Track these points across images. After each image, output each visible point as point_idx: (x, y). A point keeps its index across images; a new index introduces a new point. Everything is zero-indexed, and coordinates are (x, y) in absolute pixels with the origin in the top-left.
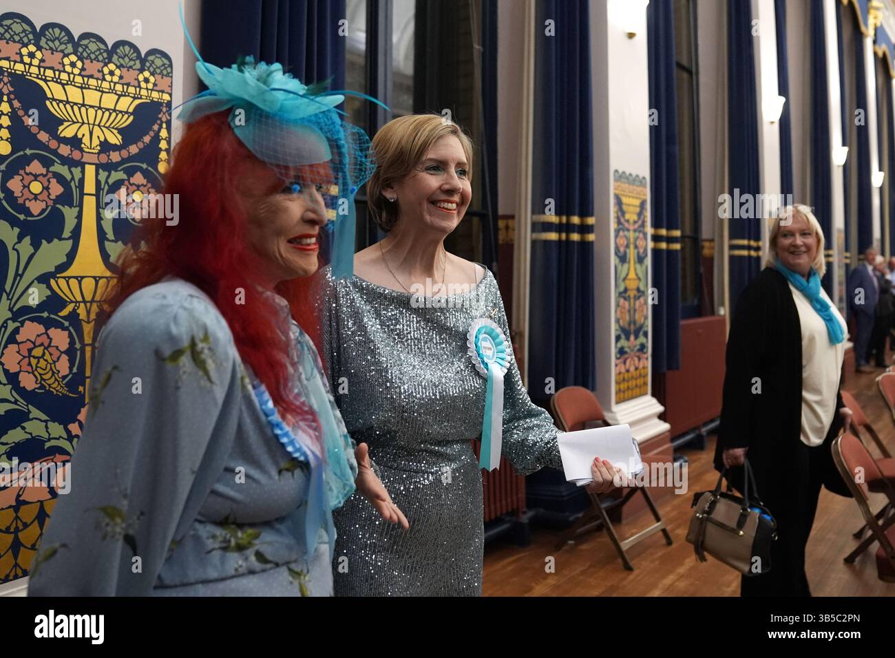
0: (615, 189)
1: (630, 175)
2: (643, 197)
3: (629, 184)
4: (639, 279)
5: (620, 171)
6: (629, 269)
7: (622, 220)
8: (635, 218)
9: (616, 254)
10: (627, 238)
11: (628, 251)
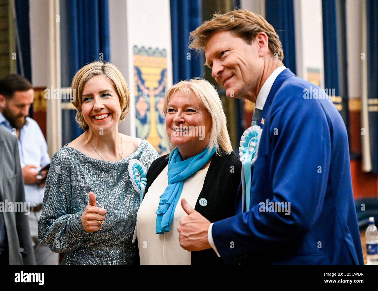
0: (135, 61)
1: (150, 48)
2: (164, 67)
3: (149, 55)
4: (161, 137)
5: (140, 46)
6: (150, 130)
7: (142, 87)
8: (156, 85)
9: (137, 117)
10: (148, 103)
11: (148, 114)
